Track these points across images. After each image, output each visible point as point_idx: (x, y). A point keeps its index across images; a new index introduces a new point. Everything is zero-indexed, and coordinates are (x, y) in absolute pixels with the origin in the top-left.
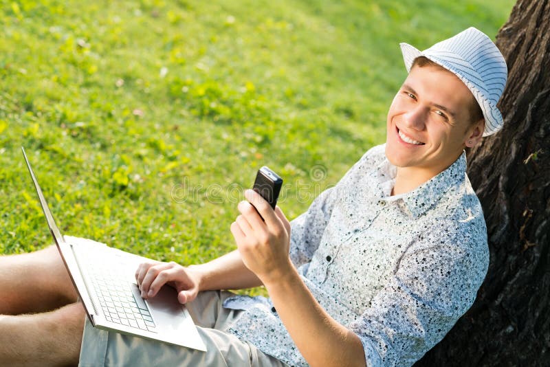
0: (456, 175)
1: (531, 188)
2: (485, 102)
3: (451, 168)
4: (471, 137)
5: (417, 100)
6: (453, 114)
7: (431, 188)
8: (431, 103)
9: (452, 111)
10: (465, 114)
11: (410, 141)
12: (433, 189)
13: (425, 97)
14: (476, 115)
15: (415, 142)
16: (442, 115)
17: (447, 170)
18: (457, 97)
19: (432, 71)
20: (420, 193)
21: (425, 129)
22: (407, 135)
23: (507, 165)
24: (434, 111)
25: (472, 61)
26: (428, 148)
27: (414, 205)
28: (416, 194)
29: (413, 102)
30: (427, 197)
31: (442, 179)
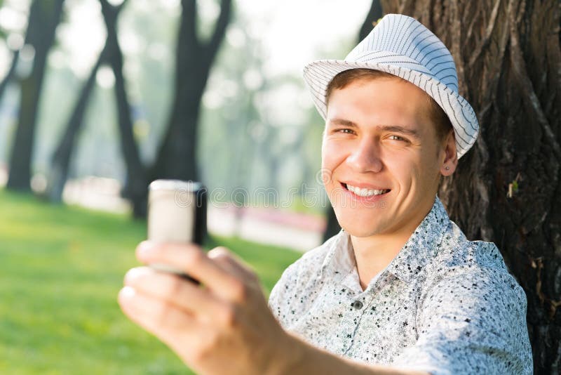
0: (442, 220)
1: (525, 232)
2: (451, 97)
3: (433, 210)
4: (445, 162)
5: (356, 134)
6: (413, 132)
7: (420, 243)
8: (378, 128)
9: (411, 127)
10: (429, 128)
11: (370, 193)
12: (423, 243)
13: (366, 123)
14: (443, 124)
15: (376, 192)
16: (399, 138)
17: (430, 214)
18: (411, 107)
19: (362, 85)
20: (410, 254)
21: (383, 168)
22: (362, 186)
23: (484, 213)
24: (386, 137)
25: (409, 53)
26: (396, 195)
27: (408, 273)
28: (404, 257)
29: (352, 138)
30: (420, 258)
31: (429, 227)
